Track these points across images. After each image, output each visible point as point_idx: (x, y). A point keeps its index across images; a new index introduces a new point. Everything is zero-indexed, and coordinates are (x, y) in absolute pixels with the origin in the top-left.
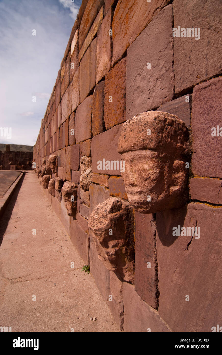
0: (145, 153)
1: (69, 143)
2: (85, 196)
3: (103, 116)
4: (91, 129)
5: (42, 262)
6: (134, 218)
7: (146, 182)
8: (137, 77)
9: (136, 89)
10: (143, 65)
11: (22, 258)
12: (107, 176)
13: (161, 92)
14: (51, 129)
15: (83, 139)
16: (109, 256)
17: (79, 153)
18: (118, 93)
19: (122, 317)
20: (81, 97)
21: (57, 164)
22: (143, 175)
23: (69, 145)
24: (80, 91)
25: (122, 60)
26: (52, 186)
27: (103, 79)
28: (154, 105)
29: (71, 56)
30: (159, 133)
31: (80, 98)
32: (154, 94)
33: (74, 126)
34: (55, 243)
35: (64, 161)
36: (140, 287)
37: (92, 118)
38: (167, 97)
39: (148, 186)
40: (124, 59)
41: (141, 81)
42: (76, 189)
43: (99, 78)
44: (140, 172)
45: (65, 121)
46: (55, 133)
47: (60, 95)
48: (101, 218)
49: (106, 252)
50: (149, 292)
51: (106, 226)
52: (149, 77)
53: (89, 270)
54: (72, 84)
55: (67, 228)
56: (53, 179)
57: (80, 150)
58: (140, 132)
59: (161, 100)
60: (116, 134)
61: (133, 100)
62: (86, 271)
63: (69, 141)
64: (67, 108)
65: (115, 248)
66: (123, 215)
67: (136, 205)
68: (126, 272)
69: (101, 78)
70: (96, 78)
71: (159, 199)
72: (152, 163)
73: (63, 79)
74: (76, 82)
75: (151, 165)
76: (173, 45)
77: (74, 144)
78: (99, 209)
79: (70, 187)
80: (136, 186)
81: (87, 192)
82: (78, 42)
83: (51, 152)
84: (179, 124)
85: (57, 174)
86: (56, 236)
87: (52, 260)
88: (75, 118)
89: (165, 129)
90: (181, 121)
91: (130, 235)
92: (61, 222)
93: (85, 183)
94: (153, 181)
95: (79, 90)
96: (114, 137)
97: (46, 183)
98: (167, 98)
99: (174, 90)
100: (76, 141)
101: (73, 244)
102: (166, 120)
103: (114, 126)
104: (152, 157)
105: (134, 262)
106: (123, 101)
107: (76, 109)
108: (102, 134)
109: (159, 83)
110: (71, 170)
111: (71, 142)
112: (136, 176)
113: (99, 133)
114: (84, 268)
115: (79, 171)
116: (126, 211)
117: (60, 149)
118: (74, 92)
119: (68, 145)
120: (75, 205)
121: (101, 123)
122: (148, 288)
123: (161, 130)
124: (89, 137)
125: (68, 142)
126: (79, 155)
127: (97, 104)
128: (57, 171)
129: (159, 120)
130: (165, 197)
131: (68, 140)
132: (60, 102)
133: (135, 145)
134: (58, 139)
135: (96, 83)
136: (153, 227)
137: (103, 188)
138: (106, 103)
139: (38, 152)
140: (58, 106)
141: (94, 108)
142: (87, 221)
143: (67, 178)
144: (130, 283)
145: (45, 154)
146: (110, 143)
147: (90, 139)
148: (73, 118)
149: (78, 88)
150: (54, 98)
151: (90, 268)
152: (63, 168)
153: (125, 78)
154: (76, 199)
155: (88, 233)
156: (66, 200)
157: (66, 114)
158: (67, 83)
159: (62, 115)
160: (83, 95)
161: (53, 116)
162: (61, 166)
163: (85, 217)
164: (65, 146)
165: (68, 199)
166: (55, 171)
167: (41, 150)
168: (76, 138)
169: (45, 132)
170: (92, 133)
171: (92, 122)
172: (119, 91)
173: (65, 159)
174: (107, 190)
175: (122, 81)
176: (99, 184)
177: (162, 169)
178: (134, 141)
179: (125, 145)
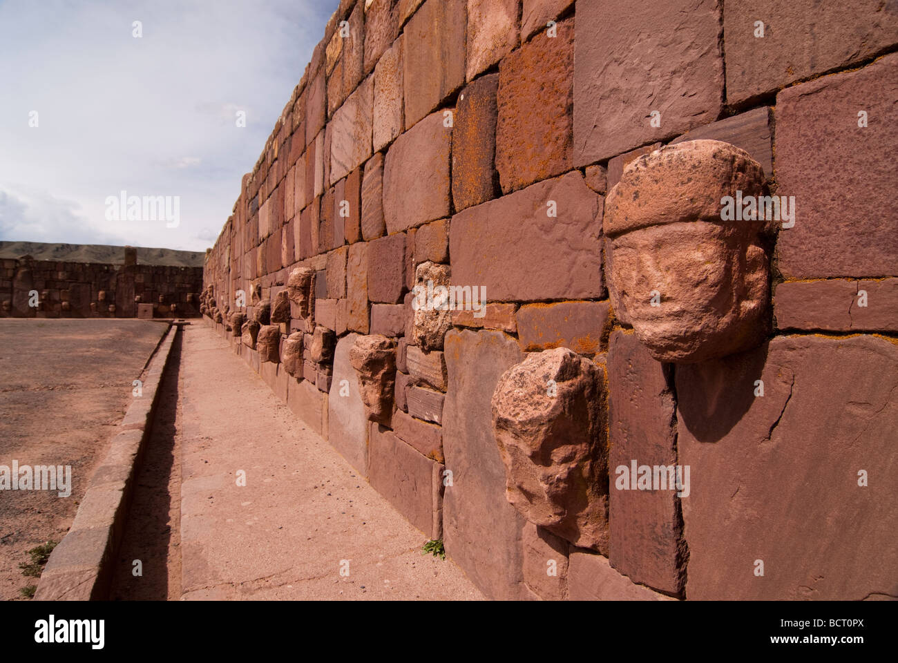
0: (693, 229)
1: (360, 232)
2: (428, 365)
3: (494, 159)
4: (451, 195)
5: (309, 539)
6: (606, 394)
7: (697, 290)
8: (610, 67)
9: (607, 95)
10: (630, 38)
11: (252, 534)
12: (512, 305)
13: (687, 101)
14: (283, 200)
15: (420, 221)
16: (551, 484)
17: (404, 257)
18: (546, 103)
20: (406, 114)
21: (314, 292)
22: (689, 276)
23: (361, 239)
26: (296, 351)
27: (494, 68)
28: (664, 132)
29: (369, 8)
30: (724, 184)
31: (404, 116)
32: (664, 107)
33: (382, 188)
34: (330, 495)
35: (342, 282)
36: (627, 553)
37: (451, 165)
38: (704, 112)
39: (699, 299)
40: (567, 21)
41: (622, 76)
42: (392, 349)
43: (476, 66)
44: (680, 271)
45: (346, 177)
46: (302, 211)
47: (324, 110)
48: (533, 393)
49: (544, 475)
50: (657, 557)
51: (552, 410)
52: (647, 68)
53: (442, 550)
54: (374, 81)
55: (356, 458)
56: (295, 334)
57: (405, 248)
58: (683, 183)
59: (687, 120)
60: (542, 201)
61: (597, 121)
62: (435, 554)
63: (360, 230)
64: (354, 141)
65: (568, 465)
66: (585, 387)
67: (663, 343)
68: (586, 524)
69: (485, 67)
70: (465, 66)
71: (721, 326)
72: (711, 250)
73: (334, 68)
74: (388, 76)
75: (710, 252)
77: (380, 235)
78: (525, 375)
79: (378, 344)
80: (670, 299)
81: (435, 354)
83: (284, 261)
84: (755, 168)
85: (313, 319)
86: (327, 479)
87: (335, 533)
88: (382, 167)
89: (733, 178)
90: (758, 164)
91: (599, 432)
92: (331, 444)
93: (430, 330)
94: (712, 287)
95: (401, 96)
96: (534, 209)
97: (270, 346)
98: (704, 114)
99: (724, 96)
100: (385, 226)
101: (379, 495)
102: (734, 156)
103: (533, 184)
104: (710, 236)
105: (607, 499)
106: (565, 123)
107: (390, 144)
108: (490, 205)
110: (369, 303)
111: (370, 230)
112: (669, 280)
113: (478, 201)
114: (429, 547)
115: (402, 303)
116: (591, 376)
117: (326, 252)
118: (383, 102)
119: (357, 237)
120: (388, 393)
121: (487, 177)
122: (654, 551)
124: (443, 214)
125: (357, 231)
126: (404, 261)
127: (472, 131)
128: (313, 310)
129: (722, 159)
131: (360, 225)
132: (325, 127)
133: (669, 211)
134: (314, 226)
135: (468, 80)
136: (667, 406)
137: (498, 337)
138: (505, 128)
139: (227, 265)
140: (315, 138)
141: (458, 142)
142: (435, 426)
143: (351, 327)
144: (593, 550)
145: (260, 269)
146: (521, 224)
147: (443, 218)
148: (375, 168)
149: (396, 91)
150: (297, 117)
151: (446, 546)
152: (338, 299)
153: (570, 68)
154: (391, 375)
155: (440, 459)
156: (364, 380)
157: (350, 159)
158: (350, 78)
159: (333, 162)
160: (413, 111)
161: (295, 164)
162: (329, 296)
163: (426, 418)
164: (346, 242)
165: (372, 375)
166: (308, 310)
167: (239, 259)
168: (388, 218)
169: (258, 209)
170: (452, 203)
171: (451, 176)
172: (552, 100)
173: (346, 277)
174: (512, 340)
175: (560, 76)
176: (482, 328)
177: (729, 261)
178: (667, 202)
179: (636, 213)
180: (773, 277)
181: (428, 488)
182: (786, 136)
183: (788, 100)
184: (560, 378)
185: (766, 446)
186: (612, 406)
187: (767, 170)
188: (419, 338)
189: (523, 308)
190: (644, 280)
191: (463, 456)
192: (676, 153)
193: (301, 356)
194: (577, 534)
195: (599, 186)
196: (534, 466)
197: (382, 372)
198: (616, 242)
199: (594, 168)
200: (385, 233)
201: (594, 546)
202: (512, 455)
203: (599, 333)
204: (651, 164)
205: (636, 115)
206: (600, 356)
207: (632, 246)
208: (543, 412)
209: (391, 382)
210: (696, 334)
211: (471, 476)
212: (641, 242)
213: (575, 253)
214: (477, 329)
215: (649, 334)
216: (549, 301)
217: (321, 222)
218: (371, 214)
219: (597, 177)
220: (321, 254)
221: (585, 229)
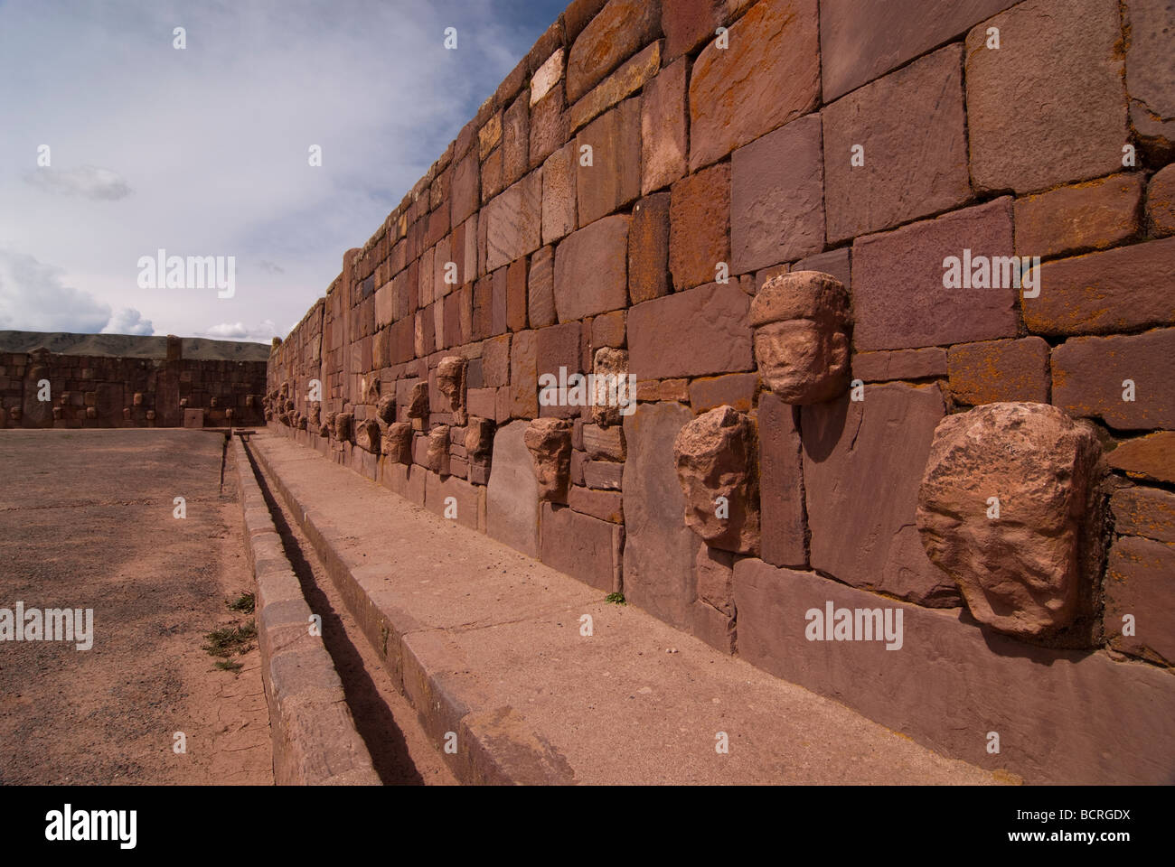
0: (800, 323)
1: (527, 321)
2: (606, 438)
3: (667, 263)
4: (628, 290)
5: (499, 600)
6: (757, 437)
7: (803, 358)
8: (756, 206)
9: (754, 225)
10: (770, 188)
12: (685, 380)
13: (805, 238)
14: (416, 284)
15: (597, 311)
17: (580, 343)
18: (710, 225)
19: (733, 630)
20: (580, 213)
21: (467, 382)
22: (798, 350)
23: (528, 326)
24: (577, 199)
25: (717, 166)
26: (439, 447)
27: (666, 188)
28: (792, 257)
29: (535, 105)
30: (816, 298)
31: (577, 215)
32: (792, 239)
33: (553, 279)
34: (505, 572)
35: (504, 370)
36: (773, 549)
37: (627, 263)
38: (814, 246)
39: (804, 364)
40: (725, 165)
41: (764, 214)
42: (567, 430)
43: (650, 184)
44: (793, 347)
45: (508, 266)
46: (445, 297)
47: (476, 194)
48: (706, 436)
50: (792, 544)
51: (719, 447)
52: (781, 211)
53: (623, 599)
54: (542, 176)
55: (524, 543)
56: (437, 429)
57: (581, 335)
58: (794, 297)
59: (805, 250)
60: (708, 298)
61: (748, 243)
62: (617, 603)
63: (528, 318)
64: (518, 231)
65: (731, 487)
66: (742, 431)
67: (785, 391)
68: (745, 534)
69: (659, 186)
70: (641, 182)
71: (817, 380)
72: (809, 335)
73: (490, 154)
74: (559, 174)
75: (809, 337)
76: (824, 175)
77: (549, 323)
78: (700, 425)
79: (554, 424)
80: (788, 364)
81: (614, 429)
82: (563, 81)
83: (419, 351)
84: (838, 287)
85: (465, 410)
86: (497, 562)
87: (521, 595)
88: (553, 259)
89: (823, 294)
90: (841, 284)
91: (752, 465)
92: (490, 537)
93: (610, 407)
94: (810, 356)
95: (575, 196)
96: (702, 305)
97: (402, 444)
98: (814, 248)
99: (826, 237)
100: (556, 315)
101: (554, 570)
102: (823, 281)
103: (701, 285)
104: (809, 328)
105: (759, 513)
106: (724, 242)
107: (562, 238)
108: (664, 299)
109: (800, 223)
110: (539, 388)
111: (536, 318)
112: (787, 353)
113: (654, 296)
114: (611, 598)
116: (746, 425)
117: (481, 340)
118: (553, 198)
119: (523, 325)
120: (564, 469)
121: (662, 277)
122: (790, 540)
123: (819, 295)
124: (621, 306)
125: (524, 318)
126: (579, 347)
127: (647, 238)
128: (465, 401)
129: (816, 282)
130: (825, 377)
131: (527, 313)
132: (478, 211)
133: (786, 313)
134: (465, 314)
135: (643, 195)
136: (796, 440)
137: (673, 406)
138: (677, 238)
139: (315, 357)
140: (464, 221)
141: (635, 245)
142: (615, 493)
143: (517, 413)
144: (750, 554)
145: (378, 360)
146: (691, 316)
147: (621, 309)
148: (544, 260)
149: (569, 190)
150: (438, 197)
151: (627, 595)
152: (498, 388)
153: (728, 200)
154: (567, 453)
155: (618, 520)
156: (541, 459)
157: (513, 247)
158: (513, 168)
159: (491, 249)
160: (587, 211)
161: (435, 245)
162: (485, 385)
163: (606, 486)
164: (509, 330)
165: (550, 453)
166: (458, 401)
167: (340, 350)
168: (560, 307)
169: (374, 292)
170: (628, 296)
171: (627, 273)
172: (714, 222)
173: (510, 364)
174: (685, 407)
175: (720, 206)
176: (660, 400)
177: (821, 342)
178: (785, 308)
179: (768, 313)
180: (851, 351)
181: (607, 549)
182: (858, 266)
183: (858, 246)
184: (725, 424)
185: (851, 454)
186: (761, 447)
187: (847, 288)
188: (600, 414)
189: (694, 382)
190: (773, 354)
191: (642, 511)
192: (790, 279)
193: (447, 451)
194: (738, 543)
195: (750, 290)
196: (706, 490)
197: (559, 450)
198: (758, 331)
199: (747, 276)
200: (556, 322)
201: (751, 549)
202: (691, 484)
203: (751, 395)
204: (777, 285)
205: (774, 243)
206: (752, 411)
207: (767, 333)
208: (713, 447)
209: (567, 460)
210: (803, 384)
211: (650, 526)
212: (771, 331)
213: (734, 339)
214: (654, 402)
215: (777, 386)
216: (715, 375)
217: (474, 309)
218: (540, 303)
219: (748, 283)
220: (474, 342)
221: (741, 320)
